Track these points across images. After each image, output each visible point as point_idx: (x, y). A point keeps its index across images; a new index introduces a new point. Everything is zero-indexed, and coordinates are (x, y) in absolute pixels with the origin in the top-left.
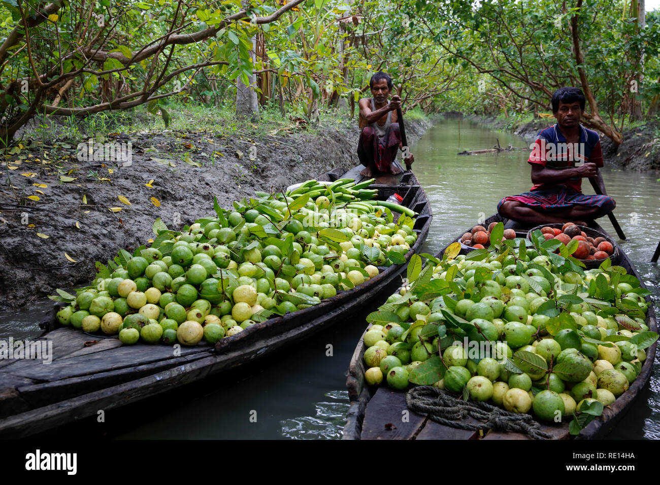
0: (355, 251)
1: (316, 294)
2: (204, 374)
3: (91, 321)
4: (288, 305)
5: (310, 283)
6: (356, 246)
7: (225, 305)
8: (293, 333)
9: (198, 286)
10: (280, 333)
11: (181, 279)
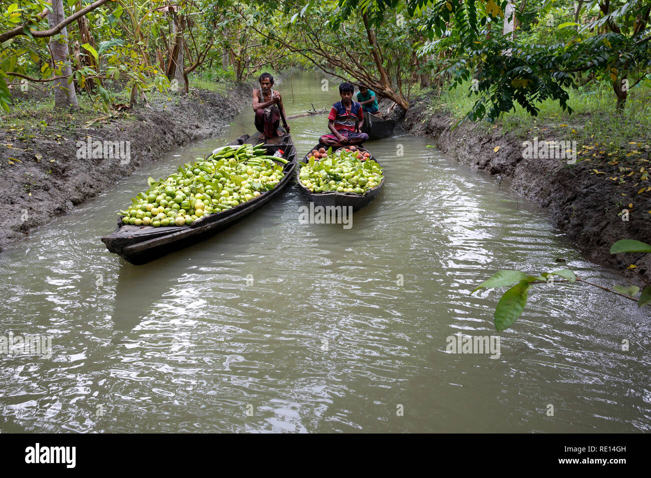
0: (249, 185)
1: (230, 205)
2: (188, 235)
3: (138, 221)
4: (218, 209)
5: (227, 200)
6: (250, 183)
7: (192, 211)
8: (221, 220)
9: (180, 204)
10: (216, 221)
11: (172, 202)
